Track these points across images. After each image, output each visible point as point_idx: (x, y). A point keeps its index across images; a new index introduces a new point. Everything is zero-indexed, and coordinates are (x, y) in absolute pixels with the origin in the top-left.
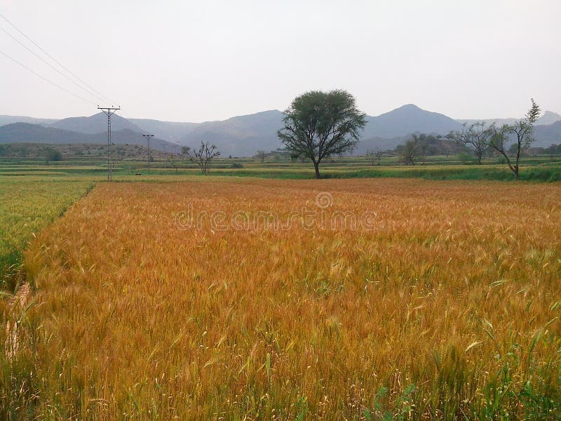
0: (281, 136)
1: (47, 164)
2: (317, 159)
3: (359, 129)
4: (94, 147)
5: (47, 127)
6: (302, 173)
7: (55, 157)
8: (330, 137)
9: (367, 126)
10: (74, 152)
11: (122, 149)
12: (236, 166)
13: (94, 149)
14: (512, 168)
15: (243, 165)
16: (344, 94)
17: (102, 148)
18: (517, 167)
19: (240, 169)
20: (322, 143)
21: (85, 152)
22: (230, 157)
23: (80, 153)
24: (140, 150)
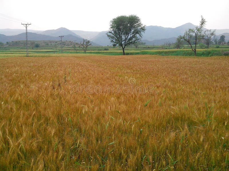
0: (108, 36)
1: (33, 49)
2: (124, 46)
3: (142, 33)
4: (53, 42)
5: (38, 34)
6: (119, 53)
7: (37, 46)
8: (129, 37)
9: (146, 31)
10: (45, 44)
11: (64, 43)
12: (106, 50)
13: (53, 43)
14: (193, 50)
15: (109, 49)
16: (135, 16)
17: (56, 42)
18: (195, 50)
19: (108, 51)
20: (126, 39)
21: (50, 44)
22: (108, 46)
23: (47, 45)
24: (71, 43)
